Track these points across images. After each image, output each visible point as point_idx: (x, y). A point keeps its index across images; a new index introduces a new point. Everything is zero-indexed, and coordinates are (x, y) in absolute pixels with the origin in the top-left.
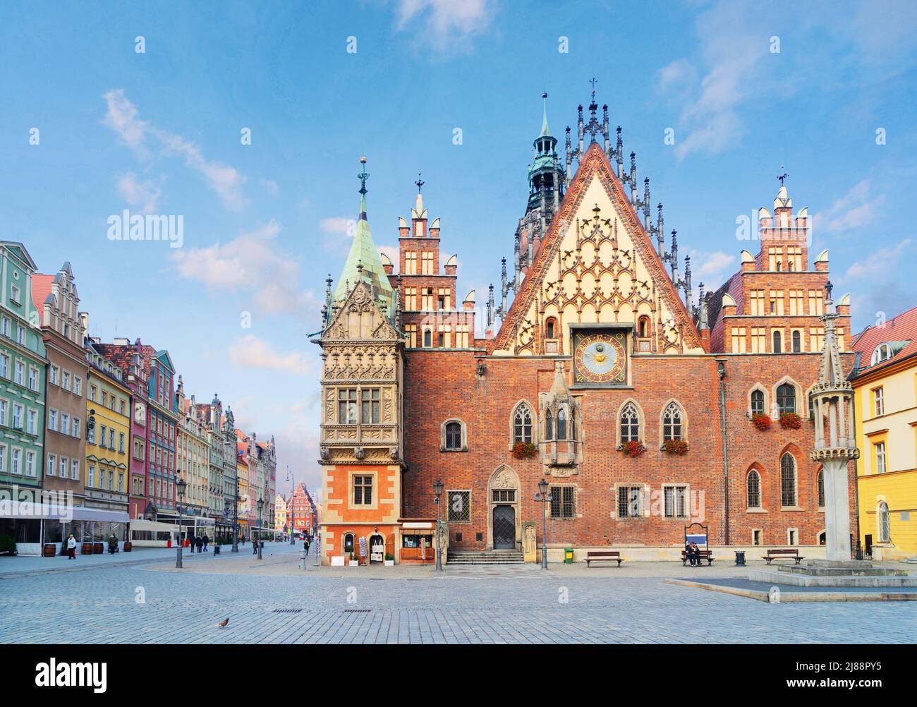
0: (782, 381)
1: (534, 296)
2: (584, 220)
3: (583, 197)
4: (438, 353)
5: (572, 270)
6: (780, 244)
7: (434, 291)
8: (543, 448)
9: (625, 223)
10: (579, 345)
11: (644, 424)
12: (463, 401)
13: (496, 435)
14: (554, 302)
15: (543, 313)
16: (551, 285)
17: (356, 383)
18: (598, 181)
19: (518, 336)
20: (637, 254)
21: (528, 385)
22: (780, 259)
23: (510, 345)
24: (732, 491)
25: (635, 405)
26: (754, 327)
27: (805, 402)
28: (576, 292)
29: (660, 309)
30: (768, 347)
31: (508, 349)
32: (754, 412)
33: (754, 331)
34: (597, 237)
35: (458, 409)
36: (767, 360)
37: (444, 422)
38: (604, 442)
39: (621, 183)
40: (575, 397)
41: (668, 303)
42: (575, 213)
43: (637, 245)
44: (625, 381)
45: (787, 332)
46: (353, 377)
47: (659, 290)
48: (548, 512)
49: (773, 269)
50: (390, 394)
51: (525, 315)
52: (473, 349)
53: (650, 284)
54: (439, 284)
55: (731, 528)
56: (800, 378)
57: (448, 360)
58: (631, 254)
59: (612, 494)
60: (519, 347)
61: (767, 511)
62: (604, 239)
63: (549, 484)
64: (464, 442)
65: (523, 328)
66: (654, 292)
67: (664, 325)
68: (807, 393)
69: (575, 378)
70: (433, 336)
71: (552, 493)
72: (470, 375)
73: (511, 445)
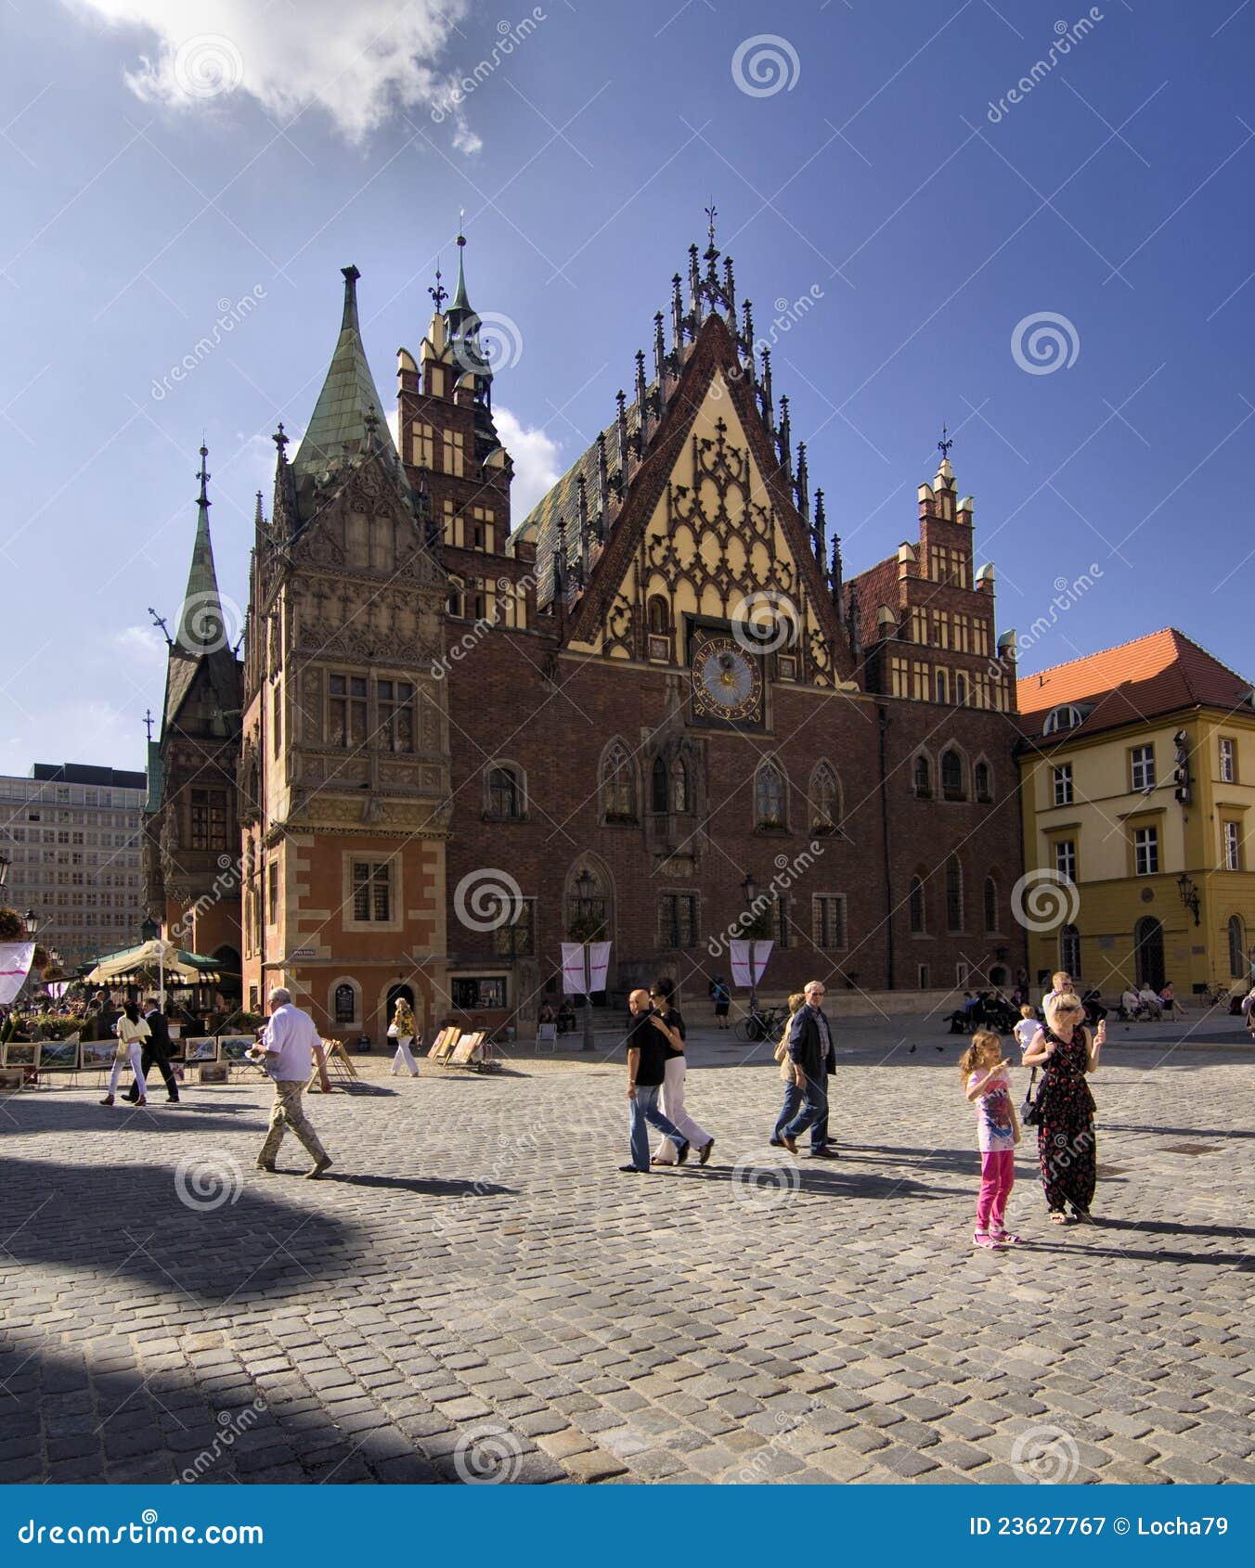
0: (948, 746)
1: (631, 554)
2: (703, 440)
3: (701, 402)
5: (687, 521)
6: (942, 542)
7: (467, 510)
8: (649, 825)
9: (759, 461)
10: (700, 652)
11: (787, 795)
13: (576, 797)
14: (661, 570)
15: (645, 585)
16: (657, 540)
17: (370, 665)
18: (722, 380)
19: (608, 621)
20: (775, 515)
21: (625, 711)
22: (943, 563)
23: (596, 636)
24: (896, 907)
25: (777, 763)
26: (917, 660)
27: (971, 778)
28: (693, 560)
29: (805, 611)
30: (931, 694)
31: (592, 643)
32: (918, 788)
33: (917, 667)
34: (722, 474)
35: (513, 743)
36: (932, 712)
37: (489, 765)
38: (736, 820)
39: (753, 392)
41: (815, 604)
42: (691, 424)
43: (774, 502)
44: (763, 722)
45: (952, 675)
46: (362, 650)
47: (804, 582)
48: (658, 939)
49: (935, 576)
50: (436, 696)
51: (619, 585)
52: (534, 633)
54: (474, 497)
55: (895, 963)
56: (966, 745)
57: (494, 646)
58: (767, 513)
60: (611, 641)
61: (932, 938)
62: (731, 479)
63: (659, 889)
64: (522, 805)
65: (617, 608)
66: (798, 584)
67: (812, 639)
68: (974, 767)
69: (694, 709)
70: (466, 596)
71: (664, 905)
72: (532, 681)
73: (600, 817)
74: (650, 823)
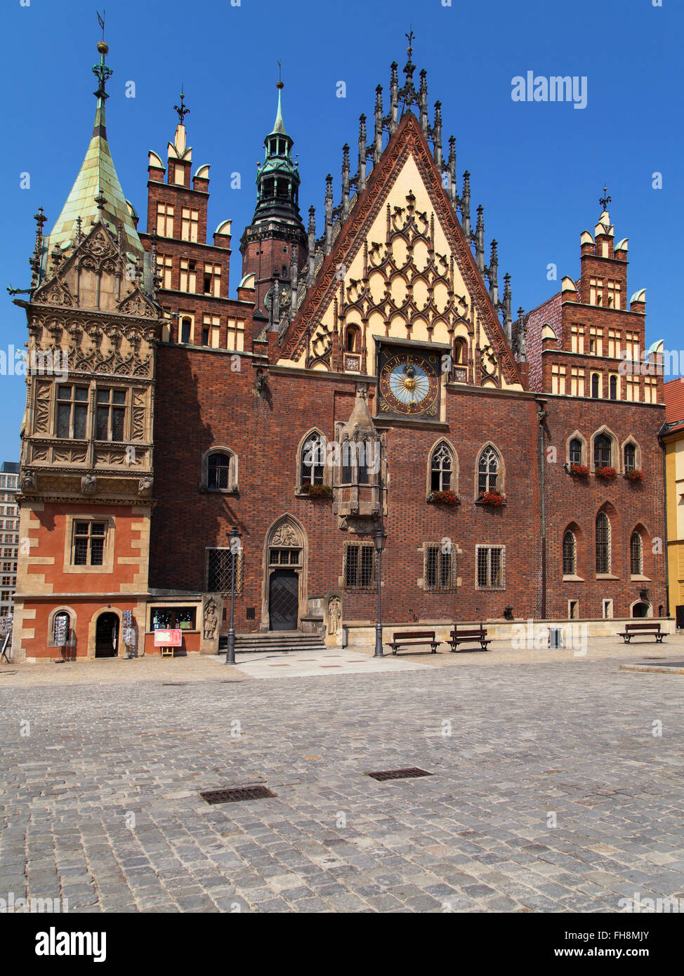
0: (600, 430)
1: (333, 294)
2: (396, 208)
3: (395, 179)
4: (203, 354)
5: (380, 269)
6: (600, 276)
7: (200, 267)
8: (339, 494)
9: (443, 221)
10: (386, 366)
11: (458, 471)
12: (234, 423)
13: (278, 473)
14: (357, 306)
15: (343, 318)
16: (354, 284)
17: (89, 378)
18: (414, 163)
19: (311, 345)
20: (455, 262)
21: (322, 410)
22: (600, 293)
23: (300, 355)
24: (549, 555)
25: (448, 446)
26: (575, 367)
27: (621, 455)
28: (383, 297)
29: (478, 332)
30: (586, 392)
31: (297, 360)
32: (572, 464)
33: (574, 372)
34: (411, 233)
35: (228, 434)
36: (586, 406)
37: (208, 451)
38: (412, 490)
39: (439, 171)
40: (379, 431)
41: (486, 326)
42: (386, 197)
43: (455, 251)
44: (438, 416)
45: (605, 377)
46: (84, 368)
47: (477, 309)
48: (341, 579)
49: (593, 303)
50: (144, 400)
51: (321, 317)
52: (250, 354)
53: (468, 301)
54: (205, 257)
55: (548, 599)
56: (617, 429)
57: (215, 365)
58: (448, 260)
59: (420, 556)
60: (313, 359)
61: (582, 579)
62: (419, 237)
63: (345, 542)
64: (233, 480)
65: (318, 334)
66: (472, 311)
67: (482, 352)
68: (623, 447)
69: (380, 407)
70: (195, 329)
71: (349, 554)
72: (246, 389)
73: (297, 489)
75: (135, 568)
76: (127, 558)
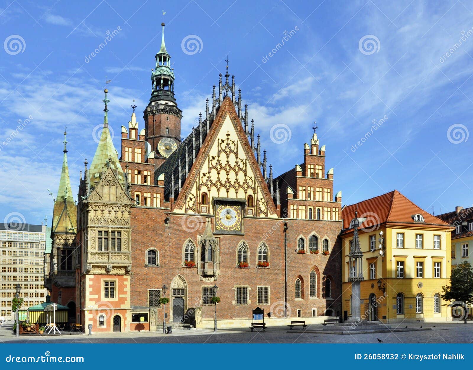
0: (312, 234)
1: (196, 179)
2: (221, 140)
3: (221, 127)
4: (144, 209)
5: (215, 167)
6: (312, 163)
7: (142, 172)
9: (242, 144)
10: (218, 209)
11: (249, 254)
12: (157, 238)
13: (175, 258)
14: (205, 184)
15: (199, 190)
16: (204, 175)
18: (229, 119)
19: (187, 202)
20: (247, 161)
22: (312, 171)
23: (183, 207)
25: (245, 244)
26: (300, 205)
27: (321, 244)
28: (217, 180)
29: (257, 192)
30: (306, 217)
31: (181, 209)
32: (299, 249)
33: (300, 207)
34: (228, 150)
35: (155, 243)
36: (306, 223)
37: (147, 250)
38: (230, 263)
39: (240, 121)
40: (216, 238)
41: (261, 189)
42: (217, 135)
43: (248, 157)
44: (241, 230)
45: (314, 209)
47: (257, 182)
48: (201, 301)
49: (309, 176)
50: (127, 235)
51: (191, 190)
52: (163, 208)
54: (144, 168)
56: (320, 233)
57: (149, 214)
58: (244, 161)
59: (233, 291)
60: (187, 208)
61: (303, 300)
62: (231, 151)
63: (202, 286)
64: (157, 261)
65: (190, 198)
66: (255, 183)
67: (260, 201)
68: (322, 241)
69: (216, 228)
70: (141, 199)
71: (204, 291)
72: (162, 223)
73: (183, 264)
74: (199, 265)
75: (126, 299)
76: (122, 295)
